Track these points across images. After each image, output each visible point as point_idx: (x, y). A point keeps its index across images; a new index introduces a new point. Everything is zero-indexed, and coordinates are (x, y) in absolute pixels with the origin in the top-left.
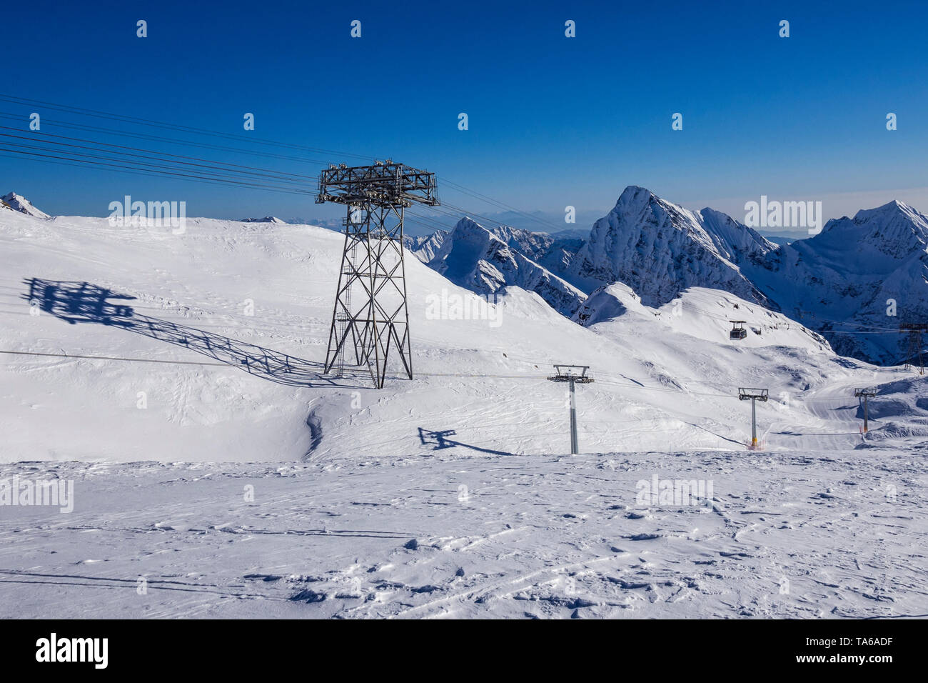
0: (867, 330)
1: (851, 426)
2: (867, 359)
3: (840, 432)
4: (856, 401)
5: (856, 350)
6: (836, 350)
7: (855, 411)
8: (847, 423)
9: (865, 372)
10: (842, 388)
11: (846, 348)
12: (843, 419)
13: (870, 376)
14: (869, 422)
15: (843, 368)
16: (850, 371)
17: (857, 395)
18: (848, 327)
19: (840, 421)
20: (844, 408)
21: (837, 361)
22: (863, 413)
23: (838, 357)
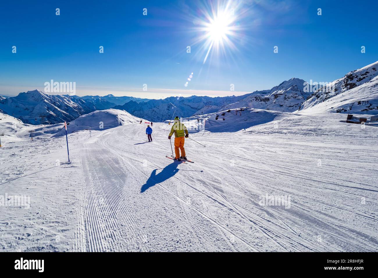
0: (32, 118)
1: (28, 139)
2: (32, 124)
3: (25, 141)
4: (29, 133)
5: (29, 122)
6: (24, 122)
7: (29, 135)
8: (27, 138)
9: (32, 127)
10: (26, 131)
11: (26, 122)
12: (26, 138)
13: (32, 128)
14: (33, 138)
15: (26, 126)
16: (27, 127)
17: (29, 132)
18: (27, 117)
19: (25, 138)
20: (26, 135)
21: (24, 125)
22: (31, 136)
23: (24, 124)
